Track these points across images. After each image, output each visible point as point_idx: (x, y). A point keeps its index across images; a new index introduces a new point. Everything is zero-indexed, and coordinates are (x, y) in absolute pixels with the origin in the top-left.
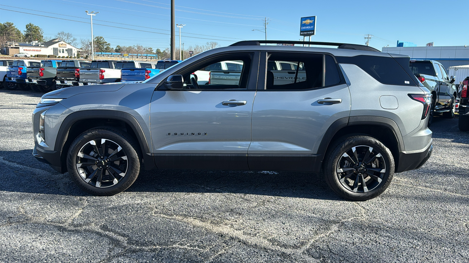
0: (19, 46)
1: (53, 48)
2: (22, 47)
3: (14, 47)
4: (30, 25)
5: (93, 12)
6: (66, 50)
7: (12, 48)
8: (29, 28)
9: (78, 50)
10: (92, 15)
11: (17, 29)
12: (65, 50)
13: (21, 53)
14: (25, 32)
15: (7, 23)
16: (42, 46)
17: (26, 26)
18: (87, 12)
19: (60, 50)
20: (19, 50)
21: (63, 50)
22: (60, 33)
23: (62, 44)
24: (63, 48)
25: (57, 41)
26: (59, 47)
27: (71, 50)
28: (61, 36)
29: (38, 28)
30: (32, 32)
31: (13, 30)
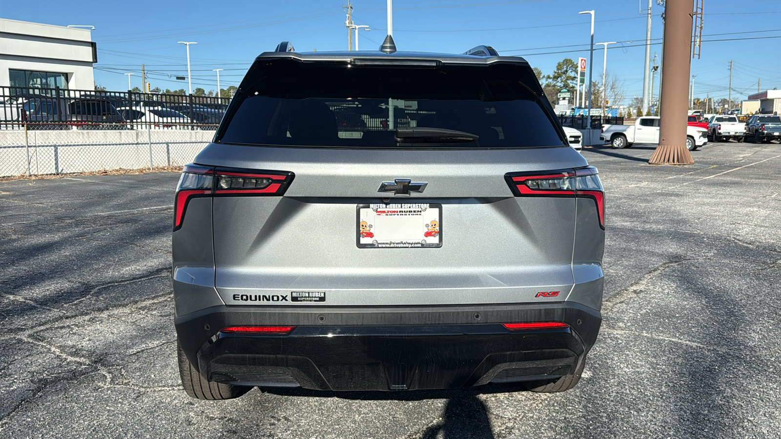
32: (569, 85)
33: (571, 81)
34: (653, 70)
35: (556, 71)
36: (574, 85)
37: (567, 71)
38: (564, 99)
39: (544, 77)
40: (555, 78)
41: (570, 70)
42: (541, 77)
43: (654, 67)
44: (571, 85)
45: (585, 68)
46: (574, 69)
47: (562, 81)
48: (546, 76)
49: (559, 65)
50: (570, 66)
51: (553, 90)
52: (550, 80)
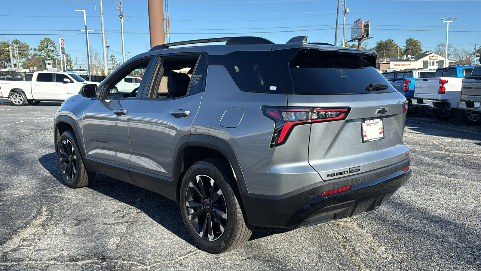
0: (390, 61)
1: (424, 61)
2: (393, 62)
3: (386, 62)
4: (410, 39)
5: (449, 19)
6: (437, 62)
7: (383, 64)
8: (408, 42)
9: (450, 61)
10: (449, 23)
11: (397, 45)
12: (435, 63)
13: (391, 68)
14: (405, 46)
15: (389, 40)
16: (412, 59)
17: (406, 41)
18: (443, 19)
19: (430, 63)
20: (390, 65)
21: (434, 62)
22: (439, 44)
23: (433, 56)
24: (434, 61)
25: (429, 53)
26: (430, 59)
27: (442, 62)
28: (441, 48)
29: (417, 42)
30: (411, 46)
31: (392, 46)
32: (50, 55)
33: (51, 53)
34: (107, 48)
35: (40, 45)
36: (54, 55)
37: (48, 46)
38: (49, 64)
39: (31, 49)
40: (40, 50)
41: (50, 46)
42: (30, 49)
43: (107, 46)
44: (52, 55)
45: (64, 45)
46: (52, 45)
47: (45, 53)
48: (33, 49)
49: (42, 41)
50: (50, 43)
51: (40, 58)
52: (37, 52)
